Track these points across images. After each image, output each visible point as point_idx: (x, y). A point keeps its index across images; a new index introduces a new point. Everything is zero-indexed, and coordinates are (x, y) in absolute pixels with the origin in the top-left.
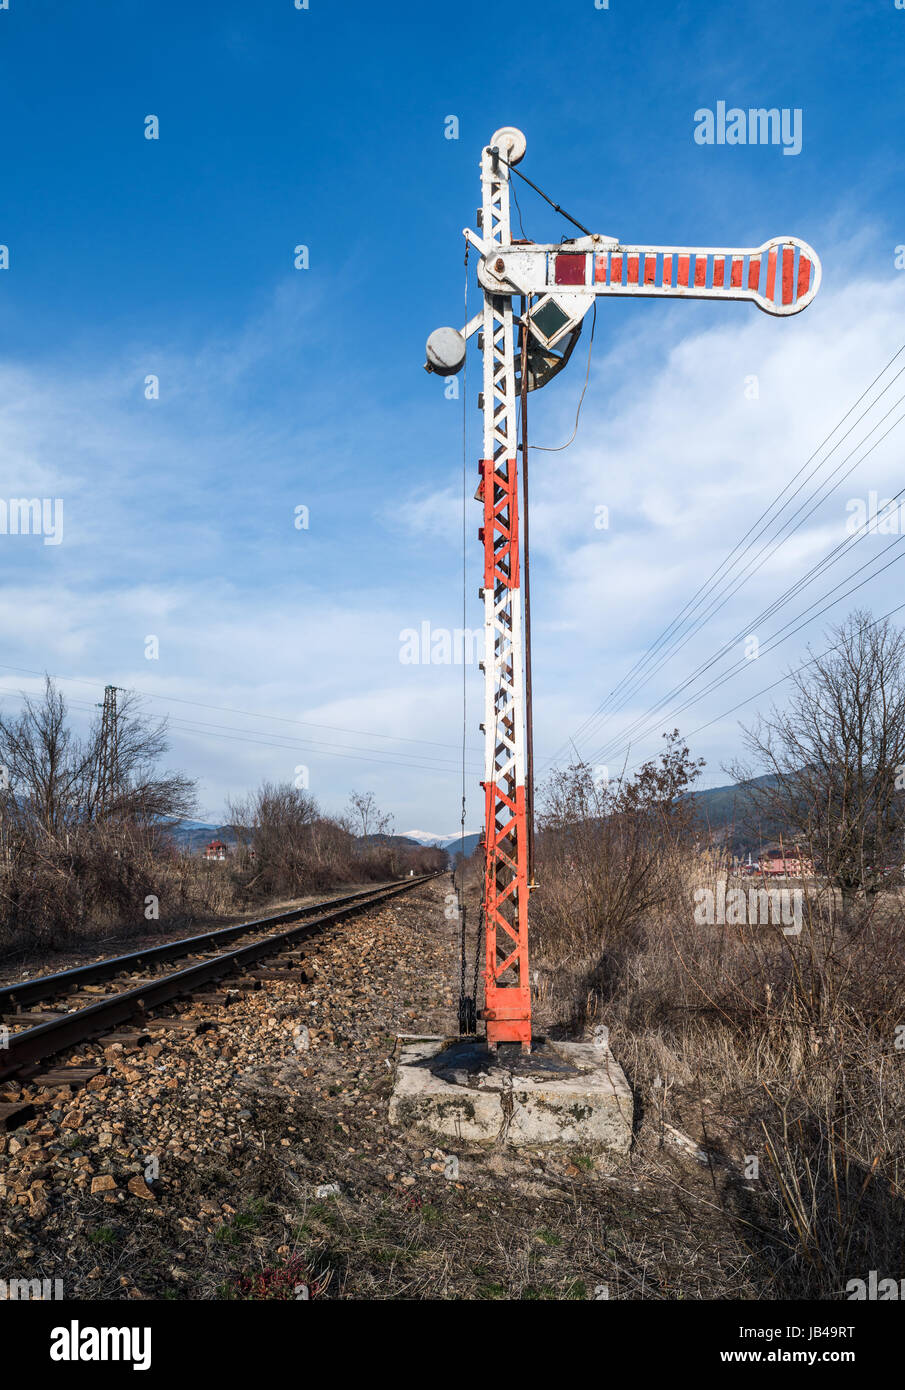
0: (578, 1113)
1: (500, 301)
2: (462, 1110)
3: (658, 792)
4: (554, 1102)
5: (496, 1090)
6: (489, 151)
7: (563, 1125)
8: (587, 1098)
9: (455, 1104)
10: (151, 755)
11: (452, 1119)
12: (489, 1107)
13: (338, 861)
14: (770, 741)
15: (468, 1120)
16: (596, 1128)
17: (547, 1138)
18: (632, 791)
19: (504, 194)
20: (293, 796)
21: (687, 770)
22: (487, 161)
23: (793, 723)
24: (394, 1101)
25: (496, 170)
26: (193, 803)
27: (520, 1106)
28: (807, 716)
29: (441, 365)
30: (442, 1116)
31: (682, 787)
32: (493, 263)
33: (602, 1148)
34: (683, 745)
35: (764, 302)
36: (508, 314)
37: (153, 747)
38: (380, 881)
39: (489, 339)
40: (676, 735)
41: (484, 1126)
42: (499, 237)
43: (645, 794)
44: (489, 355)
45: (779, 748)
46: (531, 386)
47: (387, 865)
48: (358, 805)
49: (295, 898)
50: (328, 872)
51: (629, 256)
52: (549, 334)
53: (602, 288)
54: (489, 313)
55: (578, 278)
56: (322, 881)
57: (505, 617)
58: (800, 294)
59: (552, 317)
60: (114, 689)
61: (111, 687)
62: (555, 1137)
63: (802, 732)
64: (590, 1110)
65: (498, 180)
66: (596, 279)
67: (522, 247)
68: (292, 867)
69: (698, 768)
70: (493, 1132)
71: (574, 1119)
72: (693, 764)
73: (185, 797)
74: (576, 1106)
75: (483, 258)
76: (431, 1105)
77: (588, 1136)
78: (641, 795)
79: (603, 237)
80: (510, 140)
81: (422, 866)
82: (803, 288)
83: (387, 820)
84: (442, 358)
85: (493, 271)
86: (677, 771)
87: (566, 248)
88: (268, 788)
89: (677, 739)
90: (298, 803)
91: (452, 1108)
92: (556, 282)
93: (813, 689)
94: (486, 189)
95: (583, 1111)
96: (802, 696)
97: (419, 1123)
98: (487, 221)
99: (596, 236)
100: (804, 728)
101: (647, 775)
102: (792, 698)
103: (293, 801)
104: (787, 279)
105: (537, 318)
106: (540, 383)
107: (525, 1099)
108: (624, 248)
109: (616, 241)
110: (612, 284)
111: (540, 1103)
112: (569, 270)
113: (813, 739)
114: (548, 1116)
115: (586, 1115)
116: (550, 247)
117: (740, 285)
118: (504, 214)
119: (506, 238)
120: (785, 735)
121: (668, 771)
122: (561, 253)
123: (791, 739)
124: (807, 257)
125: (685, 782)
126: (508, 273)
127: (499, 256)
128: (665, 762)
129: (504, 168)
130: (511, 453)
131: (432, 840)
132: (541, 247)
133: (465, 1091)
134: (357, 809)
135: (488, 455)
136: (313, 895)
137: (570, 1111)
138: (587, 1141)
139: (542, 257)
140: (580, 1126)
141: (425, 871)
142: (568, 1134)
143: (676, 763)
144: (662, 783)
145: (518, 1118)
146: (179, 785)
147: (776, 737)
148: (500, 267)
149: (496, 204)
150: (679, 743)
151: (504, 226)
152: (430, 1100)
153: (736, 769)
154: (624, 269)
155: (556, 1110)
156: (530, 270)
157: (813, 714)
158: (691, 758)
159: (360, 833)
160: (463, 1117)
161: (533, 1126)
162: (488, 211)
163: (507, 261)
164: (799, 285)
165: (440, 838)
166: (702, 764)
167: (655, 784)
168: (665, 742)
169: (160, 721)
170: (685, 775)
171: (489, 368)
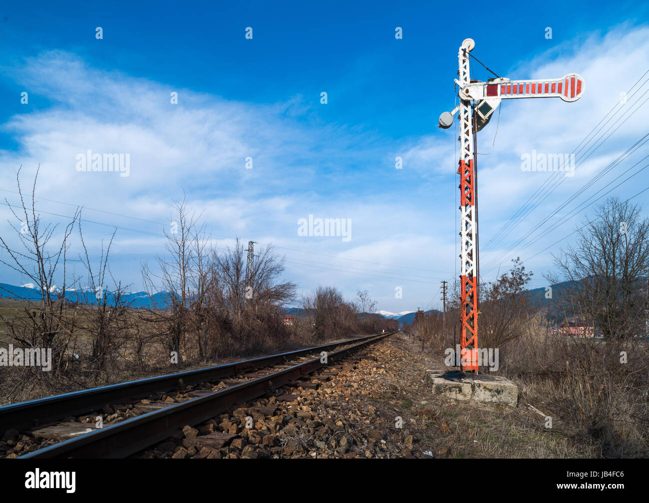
0: (498, 392)
1: (466, 103)
2: (457, 389)
3: (509, 289)
4: (490, 388)
5: (469, 383)
6: (462, 50)
7: (493, 396)
8: (501, 387)
9: (455, 387)
10: (278, 273)
11: (454, 393)
12: (467, 389)
13: (353, 324)
14: (567, 262)
15: (460, 393)
16: (504, 397)
17: (487, 401)
18: (496, 288)
19: (467, 63)
20: (332, 293)
21: (524, 278)
22: (461, 53)
23: (578, 253)
24: (434, 386)
25: (464, 55)
26: (294, 294)
27: (478, 388)
28: (586, 250)
29: (445, 125)
30: (450, 391)
31: (521, 286)
32: (465, 90)
33: (507, 404)
34: (522, 265)
35: (564, 98)
36: (469, 107)
37: (278, 269)
38: (371, 334)
39: (463, 116)
40: (518, 260)
41: (465, 396)
42: (466, 79)
43: (502, 290)
44: (463, 121)
45: (572, 265)
46: (476, 130)
47: (373, 327)
48: (361, 296)
49: (336, 340)
50: (349, 328)
51: (514, 84)
52: (485, 114)
53: (504, 96)
54: (462, 107)
55: (495, 94)
56: (347, 332)
57: (469, 216)
58: (577, 94)
59: (486, 108)
60: (252, 243)
61: (251, 242)
62: (490, 400)
63: (583, 257)
64: (503, 391)
65: (465, 59)
66: (502, 93)
67: (475, 84)
68: (335, 325)
69: (530, 277)
70: (468, 397)
71: (497, 394)
72: (527, 275)
73: (291, 292)
74: (497, 389)
75: (461, 88)
76: (447, 387)
77: (501, 400)
78: (501, 290)
79: (504, 78)
80: (469, 44)
81: (388, 328)
82: (579, 91)
83: (374, 304)
84: (445, 123)
85: (465, 93)
86: (518, 279)
87: (491, 83)
88: (321, 288)
89: (519, 262)
90: (334, 296)
91: (454, 389)
92: (487, 95)
93: (588, 236)
94: (461, 62)
95: (500, 391)
96: (583, 240)
97: (443, 394)
98: (461, 74)
99: (501, 78)
100: (584, 255)
101: (504, 280)
102: (578, 241)
103: (331, 295)
104: (573, 88)
105: (480, 109)
106: (480, 129)
107: (479, 386)
108: (512, 81)
109: (509, 79)
110: (507, 95)
111: (485, 388)
112: (492, 91)
113: (588, 260)
114: (488, 393)
115: (501, 393)
116: (485, 83)
117: (554, 92)
118: (468, 71)
119: (469, 80)
120: (575, 259)
121: (514, 278)
122: (489, 85)
123: (577, 261)
124: (580, 80)
125: (523, 284)
126: (470, 94)
127: (467, 88)
128: (512, 273)
129: (467, 55)
130: (471, 157)
131: (391, 316)
132: (481, 83)
133: (458, 383)
134: (360, 298)
135: (463, 158)
136: (345, 338)
137: (495, 391)
138: (501, 402)
139: (482, 87)
140: (498, 397)
141: (389, 330)
142: (495, 399)
143: (518, 274)
144: (511, 284)
145: (477, 393)
146: (288, 286)
147: (570, 260)
148: (467, 91)
149: (464, 67)
150: (520, 264)
151: (468, 75)
152: (446, 386)
153: (549, 276)
154: (512, 89)
155: (490, 390)
156: (477, 92)
157: (589, 249)
158: (525, 272)
159: (361, 311)
160: (458, 392)
161: (482, 395)
162: (461, 70)
163: (470, 89)
164: (577, 90)
165: (395, 314)
166: (532, 275)
167: (507, 285)
168: (513, 263)
169: (281, 258)
170: (523, 280)
171: (463, 126)
